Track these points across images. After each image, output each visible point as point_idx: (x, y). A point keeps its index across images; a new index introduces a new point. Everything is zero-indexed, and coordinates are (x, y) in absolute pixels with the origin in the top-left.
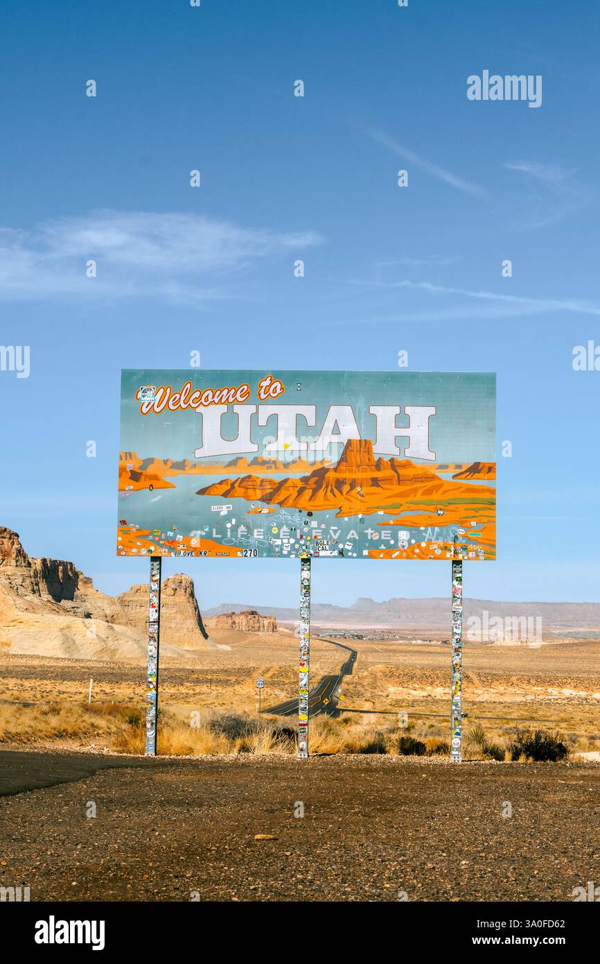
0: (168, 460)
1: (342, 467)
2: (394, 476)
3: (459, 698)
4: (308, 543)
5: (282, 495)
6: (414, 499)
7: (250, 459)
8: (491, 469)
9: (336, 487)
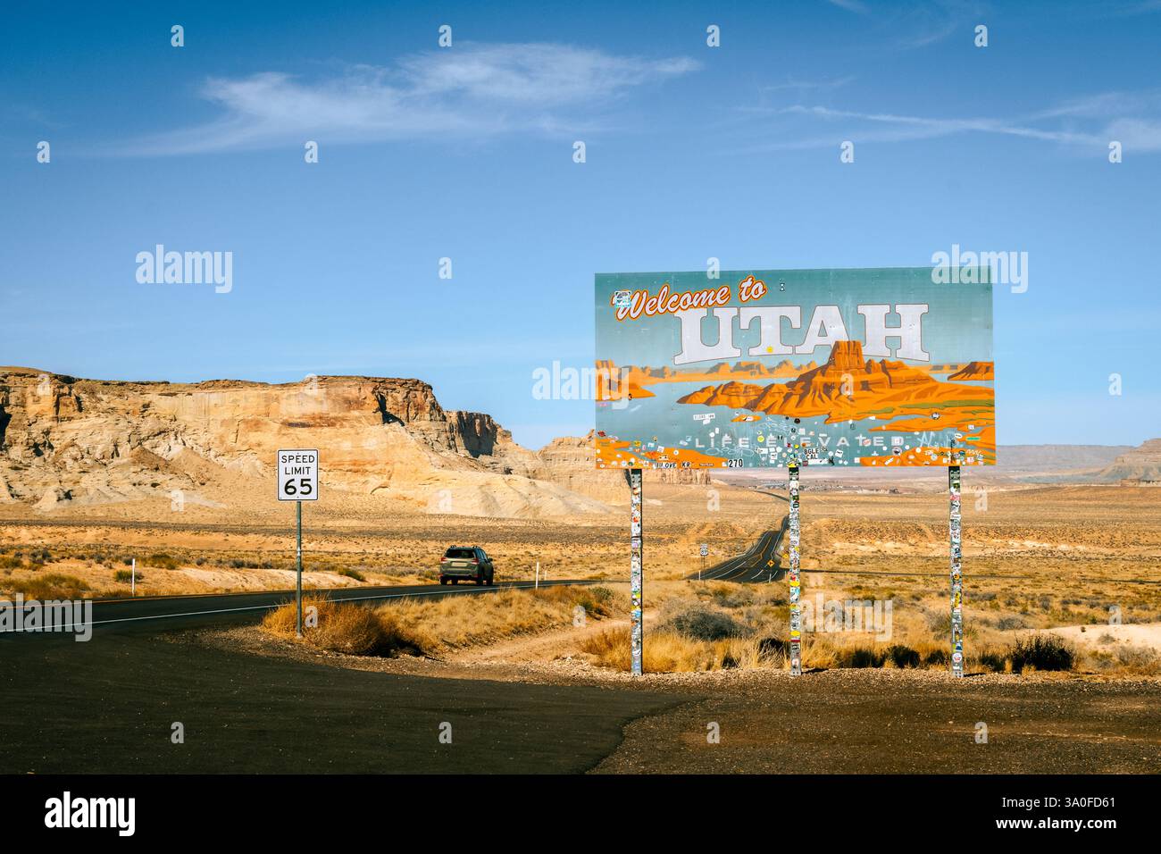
0: (646, 368)
1: (830, 370)
2: (885, 378)
3: (959, 611)
4: (796, 452)
5: (769, 401)
6: (908, 403)
7: (732, 364)
8: (989, 368)
9: (824, 392)
